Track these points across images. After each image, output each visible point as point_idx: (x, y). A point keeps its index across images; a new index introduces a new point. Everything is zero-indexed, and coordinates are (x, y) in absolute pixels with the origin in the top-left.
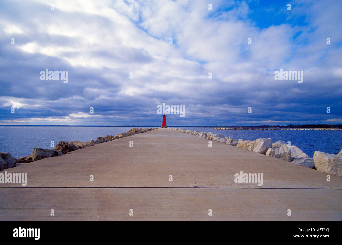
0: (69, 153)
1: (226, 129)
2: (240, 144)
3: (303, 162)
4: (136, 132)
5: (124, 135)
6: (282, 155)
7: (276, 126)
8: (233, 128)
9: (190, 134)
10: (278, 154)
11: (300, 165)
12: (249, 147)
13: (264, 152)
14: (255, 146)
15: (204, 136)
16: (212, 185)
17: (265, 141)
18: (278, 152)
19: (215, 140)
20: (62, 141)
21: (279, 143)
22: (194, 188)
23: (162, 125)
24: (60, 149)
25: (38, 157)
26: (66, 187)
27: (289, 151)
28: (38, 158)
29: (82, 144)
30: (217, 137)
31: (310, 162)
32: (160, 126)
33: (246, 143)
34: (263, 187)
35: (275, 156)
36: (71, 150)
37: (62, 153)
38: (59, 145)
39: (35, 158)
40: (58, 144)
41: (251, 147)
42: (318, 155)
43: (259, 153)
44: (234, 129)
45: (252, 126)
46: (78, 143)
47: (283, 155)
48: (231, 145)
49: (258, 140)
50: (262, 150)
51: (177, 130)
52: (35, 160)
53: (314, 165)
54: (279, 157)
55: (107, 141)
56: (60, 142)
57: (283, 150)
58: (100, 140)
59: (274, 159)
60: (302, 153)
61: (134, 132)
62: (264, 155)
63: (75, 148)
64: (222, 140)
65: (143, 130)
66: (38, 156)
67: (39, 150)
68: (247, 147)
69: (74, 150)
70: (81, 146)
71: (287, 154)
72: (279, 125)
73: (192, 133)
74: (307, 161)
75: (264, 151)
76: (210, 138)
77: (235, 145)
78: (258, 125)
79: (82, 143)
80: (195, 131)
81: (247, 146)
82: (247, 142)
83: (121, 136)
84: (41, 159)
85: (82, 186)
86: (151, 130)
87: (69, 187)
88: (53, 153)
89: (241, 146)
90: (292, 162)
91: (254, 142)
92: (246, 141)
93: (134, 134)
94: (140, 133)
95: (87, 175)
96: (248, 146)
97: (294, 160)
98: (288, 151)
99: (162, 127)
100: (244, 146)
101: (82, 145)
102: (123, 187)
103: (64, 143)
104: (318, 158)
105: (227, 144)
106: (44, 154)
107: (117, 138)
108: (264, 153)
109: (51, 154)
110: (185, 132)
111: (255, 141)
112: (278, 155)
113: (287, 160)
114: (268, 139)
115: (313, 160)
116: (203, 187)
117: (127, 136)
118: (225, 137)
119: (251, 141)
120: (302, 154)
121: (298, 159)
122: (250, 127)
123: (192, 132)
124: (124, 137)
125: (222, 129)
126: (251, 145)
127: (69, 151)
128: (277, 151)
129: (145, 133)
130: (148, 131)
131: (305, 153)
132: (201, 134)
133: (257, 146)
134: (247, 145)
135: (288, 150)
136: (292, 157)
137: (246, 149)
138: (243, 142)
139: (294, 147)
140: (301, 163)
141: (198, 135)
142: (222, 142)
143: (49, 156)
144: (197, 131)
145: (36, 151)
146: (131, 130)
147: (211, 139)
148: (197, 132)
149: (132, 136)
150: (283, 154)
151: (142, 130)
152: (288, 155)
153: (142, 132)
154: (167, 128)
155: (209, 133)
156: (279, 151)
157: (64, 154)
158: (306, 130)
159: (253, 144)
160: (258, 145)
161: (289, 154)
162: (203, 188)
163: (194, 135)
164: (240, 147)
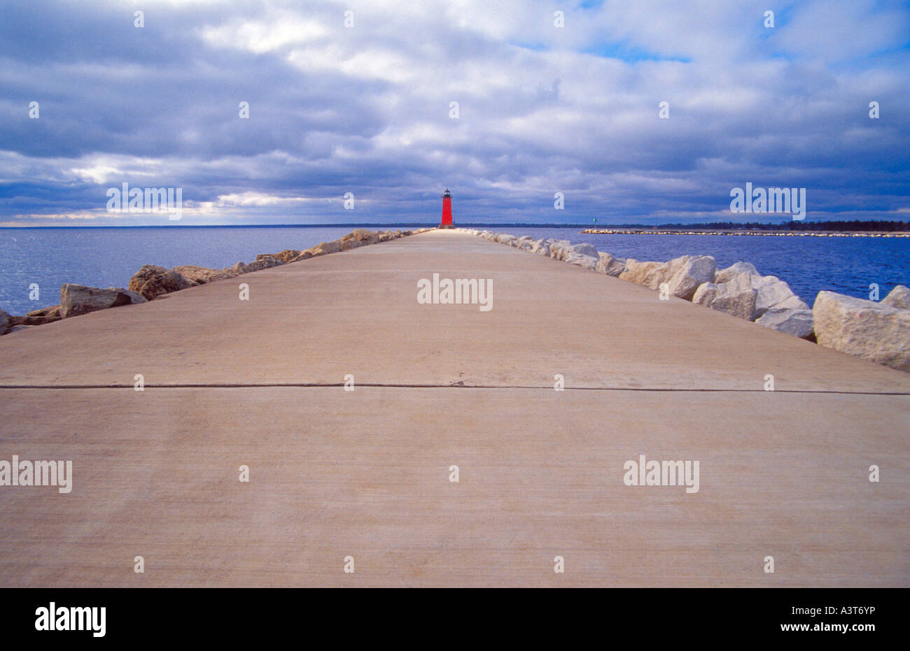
0: (161, 298)
1: (613, 233)
2: (630, 272)
3: (786, 321)
4: (365, 241)
5: (329, 249)
6: (732, 302)
7: (752, 225)
8: (634, 230)
9: (509, 245)
10: (721, 299)
11: (777, 327)
12: (652, 279)
13: (689, 294)
14: (667, 277)
15: (543, 250)
16: (504, 379)
17: (694, 265)
18: (723, 293)
19: (569, 262)
20: (147, 267)
21: (738, 270)
22: (452, 386)
23: (441, 222)
24: (142, 288)
25: (76, 308)
26: (112, 384)
27: (754, 290)
28: (75, 311)
29: (207, 274)
30: (574, 253)
31: (806, 322)
32: (436, 225)
33: (645, 270)
34: (641, 386)
35: (715, 303)
36: (170, 289)
37: (144, 298)
38: (141, 276)
39: (68, 311)
40: (137, 273)
41: (656, 279)
42: (825, 300)
43: (677, 295)
44: (636, 232)
45: (684, 223)
46: (196, 271)
47: (735, 302)
48: (607, 274)
49: (676, 262)
50: (685, 288)
51: (480, 234)
52: (68, 316)
53: (813, 329)
54: (724, 305)
55: (277, 264)
56: (143, 270)
57: (738, 288)
58: (261, 262)
59: (711, 311)
60: (789, 297)
61: (359, 239)
62: (687, 302)
63: (181, 285)
64: (588, 260)
65: (385, 235)
66: (74, 307)
67: (76, 291)
68: (647, 279)
69: (179, 290)
70: (204, 278)
71: (746, 298)
72: (759, 223)
73: (515, 242)
74: (796, 318)
75: (690, 289)
76: (558, 257)
77: (617, 275)
78: (701, 223)
79: (206, 272)
80: (524, 237)
81: (646, 277)
82: (649, 266)
83: (320, 251)
84: (83, 313)
85: (154, 384)
86: (408, 234)
87: (121, 386)
88: (115, 298)
89: (632, 278)
90: (757, 320)
91: (664, 265)
92: (646, 264)
93: (358, 246)
94: (375, 243)
95: (180, 354)
96: (650, 278)
97: (764, 315)
98: (751, 290)
99: (442, 228)
100: (640, 276)
101: (205, 276)
102: (263, 384)
103: (154, 272)
104: (823, 311)
105: (598, 273)
106: (90, 300)
107: (309, 255)
108: (688, 296)
109: (110, 302)
110: (496, 240)
111: (670, 265)
112: (722, 301)
113: (743, 316)
114: (704, 258)
115: (811, 315)
116: (478, 385)
117: (335, 251)
118: (600, 253)
119: (659, 263)
120: (789, 299)
121: (774, 313)
122: (679, 226)
123: (516, 239)
124: (329, 253)
125: (603, 233)
126: (658, 273)
127: (166, 292)
128: (721, 291)
129: (391, 242)
130: (400, 237)
131: (798, 297)
132: (536, 245)
133: (673, 278)
134: (647, 274)
135: (749, 289)
136: (758, 306)
137: (644, 284)
138: (638, 266)
139: (772, 280)
140: (779, 322)
141: (528, 247)
142: (587, 265)
143: (104, 305)
144: (527, 237)
145: (68, 294)
146: (352, 236)
147: (561, 259)
148: (527, 241)
149: (350, 250)
150: (736, 300)
151: (381, 236)
152: (748, 301)
153: (382, 241)
154: (454, 228)
155: (561, 241)
156: (726, 290)
157: (150, 299)
158: (830, 235)
159: (664, 271)
160: (675, 276)
161: (752, 299)
162: (476, 387)
163: (520, 248)
164: (630, 279)
